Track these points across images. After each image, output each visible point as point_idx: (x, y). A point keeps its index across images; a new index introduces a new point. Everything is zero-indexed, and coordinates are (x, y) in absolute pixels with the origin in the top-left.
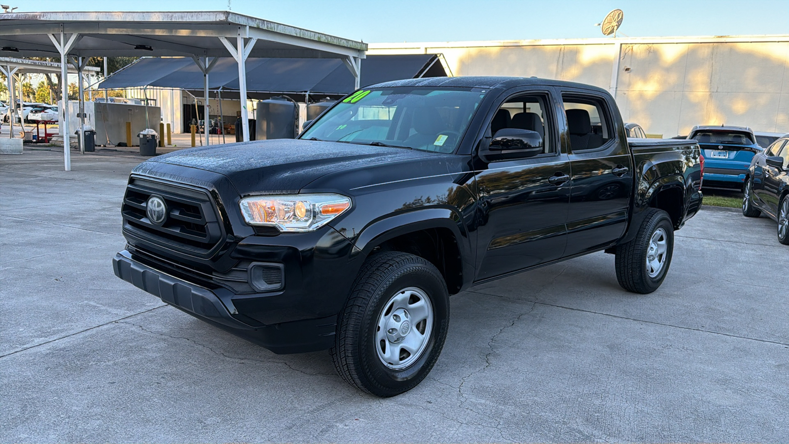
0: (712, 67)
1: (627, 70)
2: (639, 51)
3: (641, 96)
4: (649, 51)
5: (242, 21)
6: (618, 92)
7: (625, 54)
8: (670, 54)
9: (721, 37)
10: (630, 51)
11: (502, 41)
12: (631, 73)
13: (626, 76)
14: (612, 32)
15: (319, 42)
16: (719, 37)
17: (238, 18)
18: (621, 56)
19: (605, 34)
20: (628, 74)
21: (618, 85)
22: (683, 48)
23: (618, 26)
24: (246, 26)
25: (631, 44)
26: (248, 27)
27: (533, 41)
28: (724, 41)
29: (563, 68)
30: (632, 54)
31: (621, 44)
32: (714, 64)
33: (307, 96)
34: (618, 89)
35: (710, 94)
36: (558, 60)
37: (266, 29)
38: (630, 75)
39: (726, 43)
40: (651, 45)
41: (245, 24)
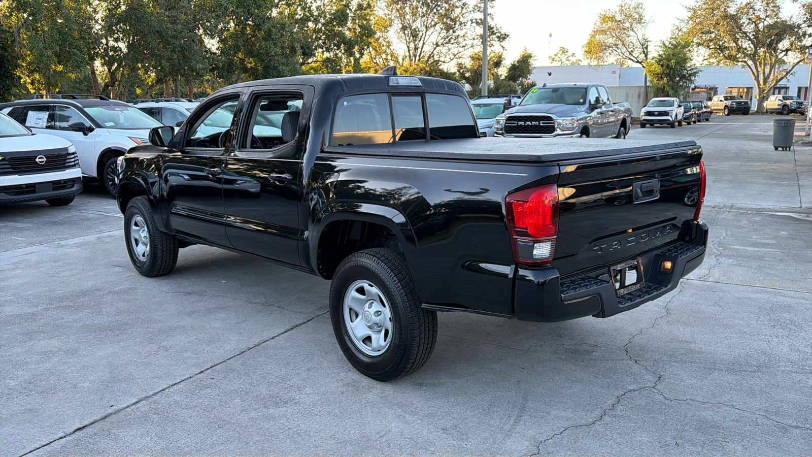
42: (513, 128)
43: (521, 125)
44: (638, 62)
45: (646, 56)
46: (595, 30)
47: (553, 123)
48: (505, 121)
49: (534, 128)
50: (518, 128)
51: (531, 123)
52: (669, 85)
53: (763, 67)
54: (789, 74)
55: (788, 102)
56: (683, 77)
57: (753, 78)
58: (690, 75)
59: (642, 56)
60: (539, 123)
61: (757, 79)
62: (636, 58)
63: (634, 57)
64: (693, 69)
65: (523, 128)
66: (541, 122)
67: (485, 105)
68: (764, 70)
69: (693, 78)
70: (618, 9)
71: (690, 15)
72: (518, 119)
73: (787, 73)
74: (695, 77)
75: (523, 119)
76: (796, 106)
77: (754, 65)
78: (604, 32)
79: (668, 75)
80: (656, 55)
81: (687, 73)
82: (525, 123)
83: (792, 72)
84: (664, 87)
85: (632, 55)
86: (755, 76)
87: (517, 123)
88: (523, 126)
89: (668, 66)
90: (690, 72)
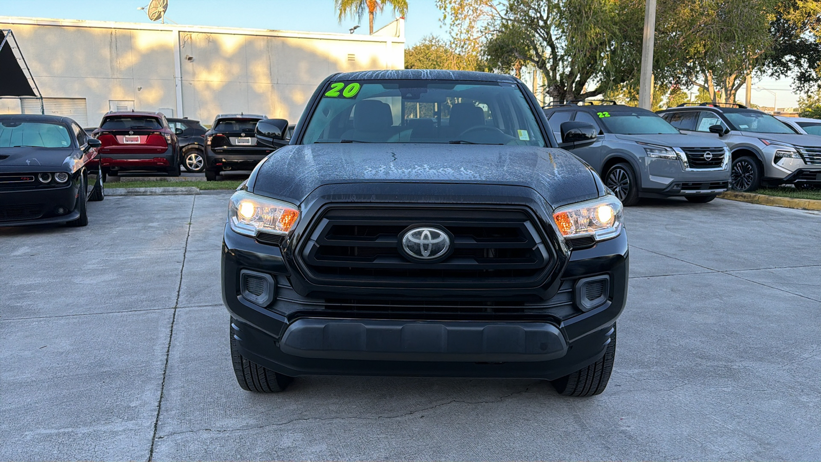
0: (270, 59)
1: (190, 59)
2: (198, 40)
3: (208, 86)
4: (209, 40)
6: (183, 81)
7: (185, 42)
8: (229, 44)
9: (273, 31)
10: (189, 39)
11: (34, 19)
12: (194, 63)
13: (189, 66)
14: (159, 17)
16: (271, 31)
18: (181, 44)
19: (151, 19)
20: (191, 63)
21: (183, 75)
22: (240, 40)
23: (164, 12)
25: (189, 32)
27: (75, 21)
28: (276, 35)
29: (117, 54)
30: (192, 42)
31: (179, 32)
32: (271, 56)
34: (183, 79)
35: (272, 86)
36: (111, 45)
38: (193, 65)
39: (278, 37)
40: (210, 34)
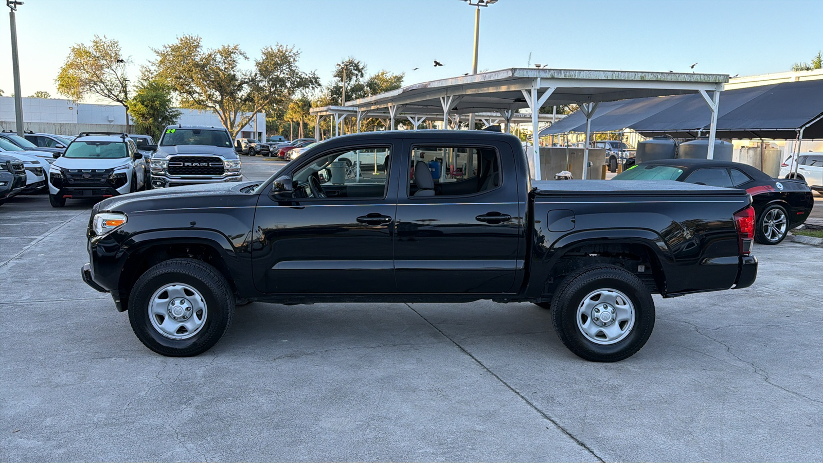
5: (531, 75)
15: (643, 81)
17: (527, 72)
24: (537, 78)
26: (539, 79)
33: (699, 133)
37: (563, 77)
41: (535, 77)
42: (178, 169)
43: (188, 166)
44: (118, 100)
45: (126, 94)
46: (69, 63)
47: (222, 164)
48: (168, 162)
49: (202, 169)
50: (184, 169)
51: (200, 164)
52: (154, 126)
53: (228, 113)
54: (251, 121)
55: (253, 145)
56: (165, 118)
57: (223, 123)
58: (173, 116)
59: (122, 95)
60: (208, 164)
61: (226, 123)
62: (116, 96)
63: (113, 95)
64: (174, 112)
65: (191, 169)
66: (210, 163)
67: (102, 143)
68: (230, 116)
69: (175, 120)
70: (92, 44)
71: (159, 58)
72: (183, 159)
73: (250, 120)
74: (176, 118)
75: (190, 159)
76: (260, 148)
77: (222, 111)
78: (78, 67)
79: (152, 115)
80: (135, 94)
81: (169, 115)
82: (192, 164)
83: (253, 119)
84: (150, 127)
85: (111, 93)
86: (223, 121)
87: (184, 164)
88: (190, 166)
89: (152, 107)
90: (171, 114)
